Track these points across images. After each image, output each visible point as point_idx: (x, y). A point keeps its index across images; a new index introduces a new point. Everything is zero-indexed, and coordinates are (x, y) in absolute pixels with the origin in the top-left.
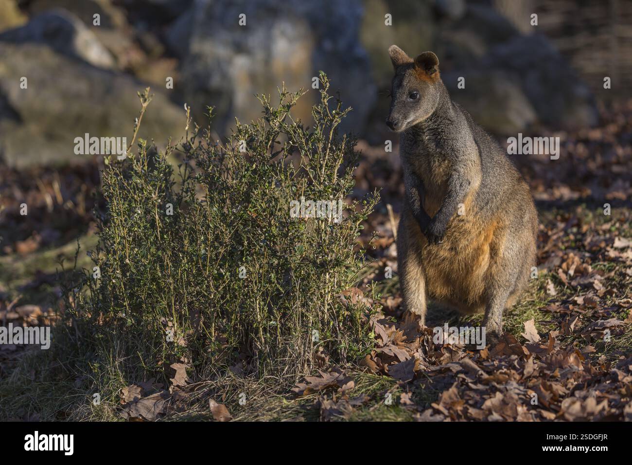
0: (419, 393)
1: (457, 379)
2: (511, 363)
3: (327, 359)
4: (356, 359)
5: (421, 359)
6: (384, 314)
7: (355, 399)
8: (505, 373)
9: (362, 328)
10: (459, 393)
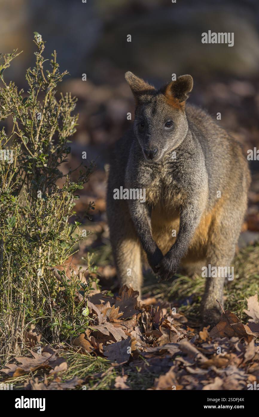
0: (135, 376)
1: (174, 362)
2: (231, 346)
3: (39, 338)
4: (69, 338)
5: (138, 337)
6: (100, 288)
7: (67, 382)
8: (225, 357)
9: (77, 305)
10: (176, 378)
